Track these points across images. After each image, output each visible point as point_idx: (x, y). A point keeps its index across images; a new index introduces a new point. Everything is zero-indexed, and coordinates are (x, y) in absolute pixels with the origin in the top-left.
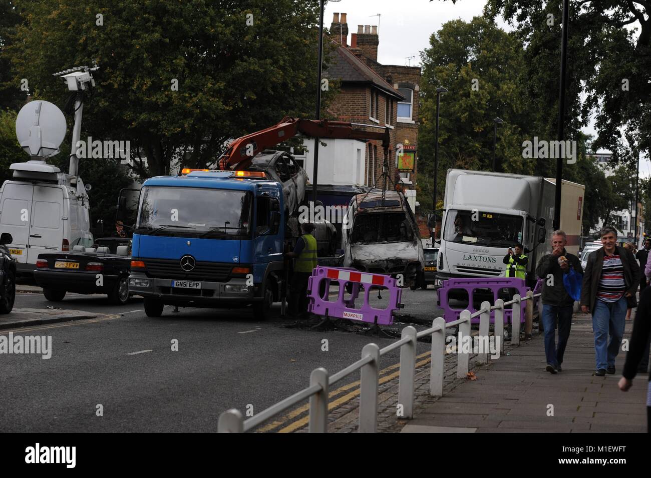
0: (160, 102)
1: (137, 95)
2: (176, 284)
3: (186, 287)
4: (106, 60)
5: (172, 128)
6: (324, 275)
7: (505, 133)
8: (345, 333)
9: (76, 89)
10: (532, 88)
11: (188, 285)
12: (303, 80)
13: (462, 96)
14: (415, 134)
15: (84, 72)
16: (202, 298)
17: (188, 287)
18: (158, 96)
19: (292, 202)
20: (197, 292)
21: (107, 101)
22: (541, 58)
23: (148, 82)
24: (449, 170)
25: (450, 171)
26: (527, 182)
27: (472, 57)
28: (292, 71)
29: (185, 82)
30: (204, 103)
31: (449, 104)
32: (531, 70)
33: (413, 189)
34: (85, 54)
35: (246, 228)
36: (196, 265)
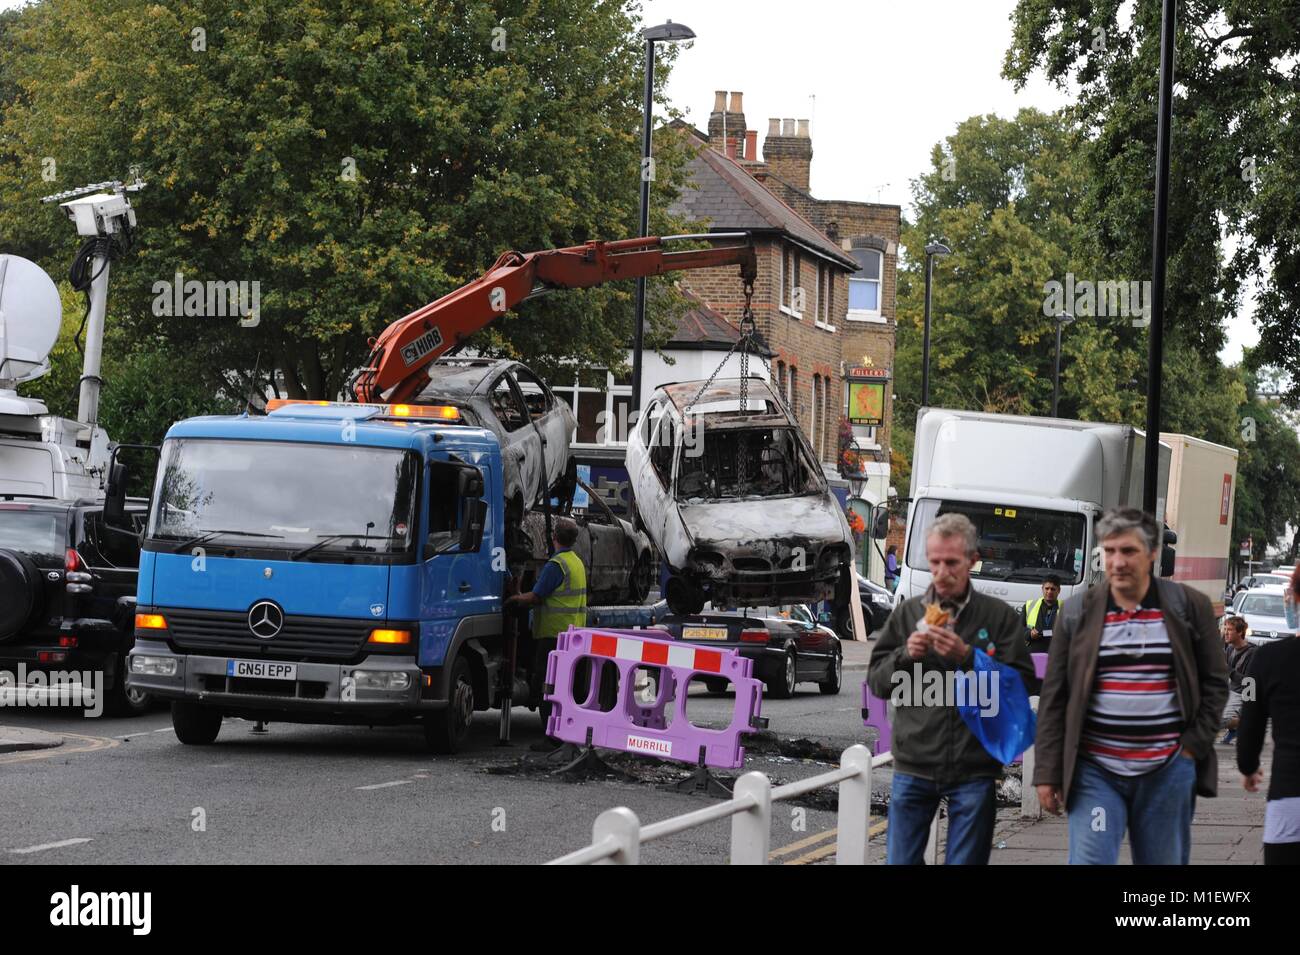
0: (306, 267)
1: (259, 252)
2: (238, 668)
3: (261, 676)
4: (191, 176)
5: (332, 324)
6: (585, 649)
7: (1085, 346)
8: (629, 787)
9: (94, 231)
10: (1106, 225)
11: (266, 670)
12: (623, 221)
13: (996, 270)
14: (888, 346)
15: (114, 194)
16: (298, 702)
17: (266, 676)
18: (303, 255)
19: (531, 479)
20: (286, 687)
21: (196, 265)
22: (1126, 159)
23: (282, 224)
24: (921, 411)
25: (923, 414)
26: (1096, 436)
27: (1017, 191)
28: (596, 201)
29: (363, 225)
30: (403, 270)
31: (968, 286)
32: (1105, 187)
33: (883, 461)
34: (147, 164)
35: (402, 537)
36: (284, 624)
